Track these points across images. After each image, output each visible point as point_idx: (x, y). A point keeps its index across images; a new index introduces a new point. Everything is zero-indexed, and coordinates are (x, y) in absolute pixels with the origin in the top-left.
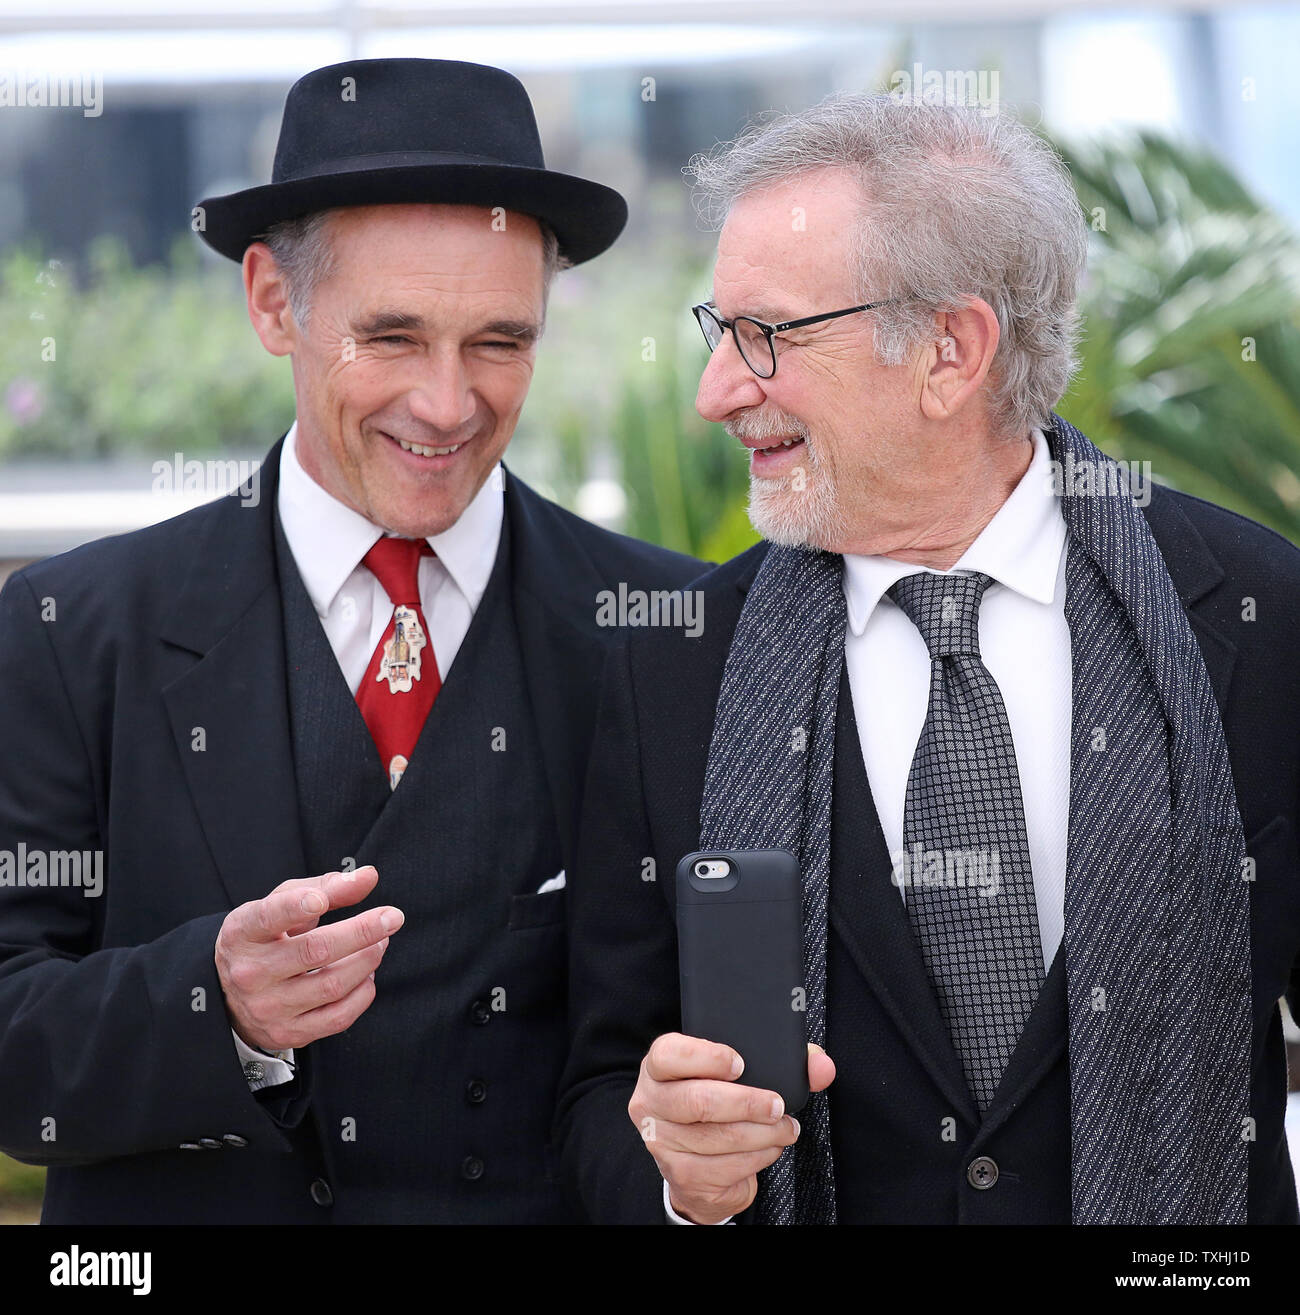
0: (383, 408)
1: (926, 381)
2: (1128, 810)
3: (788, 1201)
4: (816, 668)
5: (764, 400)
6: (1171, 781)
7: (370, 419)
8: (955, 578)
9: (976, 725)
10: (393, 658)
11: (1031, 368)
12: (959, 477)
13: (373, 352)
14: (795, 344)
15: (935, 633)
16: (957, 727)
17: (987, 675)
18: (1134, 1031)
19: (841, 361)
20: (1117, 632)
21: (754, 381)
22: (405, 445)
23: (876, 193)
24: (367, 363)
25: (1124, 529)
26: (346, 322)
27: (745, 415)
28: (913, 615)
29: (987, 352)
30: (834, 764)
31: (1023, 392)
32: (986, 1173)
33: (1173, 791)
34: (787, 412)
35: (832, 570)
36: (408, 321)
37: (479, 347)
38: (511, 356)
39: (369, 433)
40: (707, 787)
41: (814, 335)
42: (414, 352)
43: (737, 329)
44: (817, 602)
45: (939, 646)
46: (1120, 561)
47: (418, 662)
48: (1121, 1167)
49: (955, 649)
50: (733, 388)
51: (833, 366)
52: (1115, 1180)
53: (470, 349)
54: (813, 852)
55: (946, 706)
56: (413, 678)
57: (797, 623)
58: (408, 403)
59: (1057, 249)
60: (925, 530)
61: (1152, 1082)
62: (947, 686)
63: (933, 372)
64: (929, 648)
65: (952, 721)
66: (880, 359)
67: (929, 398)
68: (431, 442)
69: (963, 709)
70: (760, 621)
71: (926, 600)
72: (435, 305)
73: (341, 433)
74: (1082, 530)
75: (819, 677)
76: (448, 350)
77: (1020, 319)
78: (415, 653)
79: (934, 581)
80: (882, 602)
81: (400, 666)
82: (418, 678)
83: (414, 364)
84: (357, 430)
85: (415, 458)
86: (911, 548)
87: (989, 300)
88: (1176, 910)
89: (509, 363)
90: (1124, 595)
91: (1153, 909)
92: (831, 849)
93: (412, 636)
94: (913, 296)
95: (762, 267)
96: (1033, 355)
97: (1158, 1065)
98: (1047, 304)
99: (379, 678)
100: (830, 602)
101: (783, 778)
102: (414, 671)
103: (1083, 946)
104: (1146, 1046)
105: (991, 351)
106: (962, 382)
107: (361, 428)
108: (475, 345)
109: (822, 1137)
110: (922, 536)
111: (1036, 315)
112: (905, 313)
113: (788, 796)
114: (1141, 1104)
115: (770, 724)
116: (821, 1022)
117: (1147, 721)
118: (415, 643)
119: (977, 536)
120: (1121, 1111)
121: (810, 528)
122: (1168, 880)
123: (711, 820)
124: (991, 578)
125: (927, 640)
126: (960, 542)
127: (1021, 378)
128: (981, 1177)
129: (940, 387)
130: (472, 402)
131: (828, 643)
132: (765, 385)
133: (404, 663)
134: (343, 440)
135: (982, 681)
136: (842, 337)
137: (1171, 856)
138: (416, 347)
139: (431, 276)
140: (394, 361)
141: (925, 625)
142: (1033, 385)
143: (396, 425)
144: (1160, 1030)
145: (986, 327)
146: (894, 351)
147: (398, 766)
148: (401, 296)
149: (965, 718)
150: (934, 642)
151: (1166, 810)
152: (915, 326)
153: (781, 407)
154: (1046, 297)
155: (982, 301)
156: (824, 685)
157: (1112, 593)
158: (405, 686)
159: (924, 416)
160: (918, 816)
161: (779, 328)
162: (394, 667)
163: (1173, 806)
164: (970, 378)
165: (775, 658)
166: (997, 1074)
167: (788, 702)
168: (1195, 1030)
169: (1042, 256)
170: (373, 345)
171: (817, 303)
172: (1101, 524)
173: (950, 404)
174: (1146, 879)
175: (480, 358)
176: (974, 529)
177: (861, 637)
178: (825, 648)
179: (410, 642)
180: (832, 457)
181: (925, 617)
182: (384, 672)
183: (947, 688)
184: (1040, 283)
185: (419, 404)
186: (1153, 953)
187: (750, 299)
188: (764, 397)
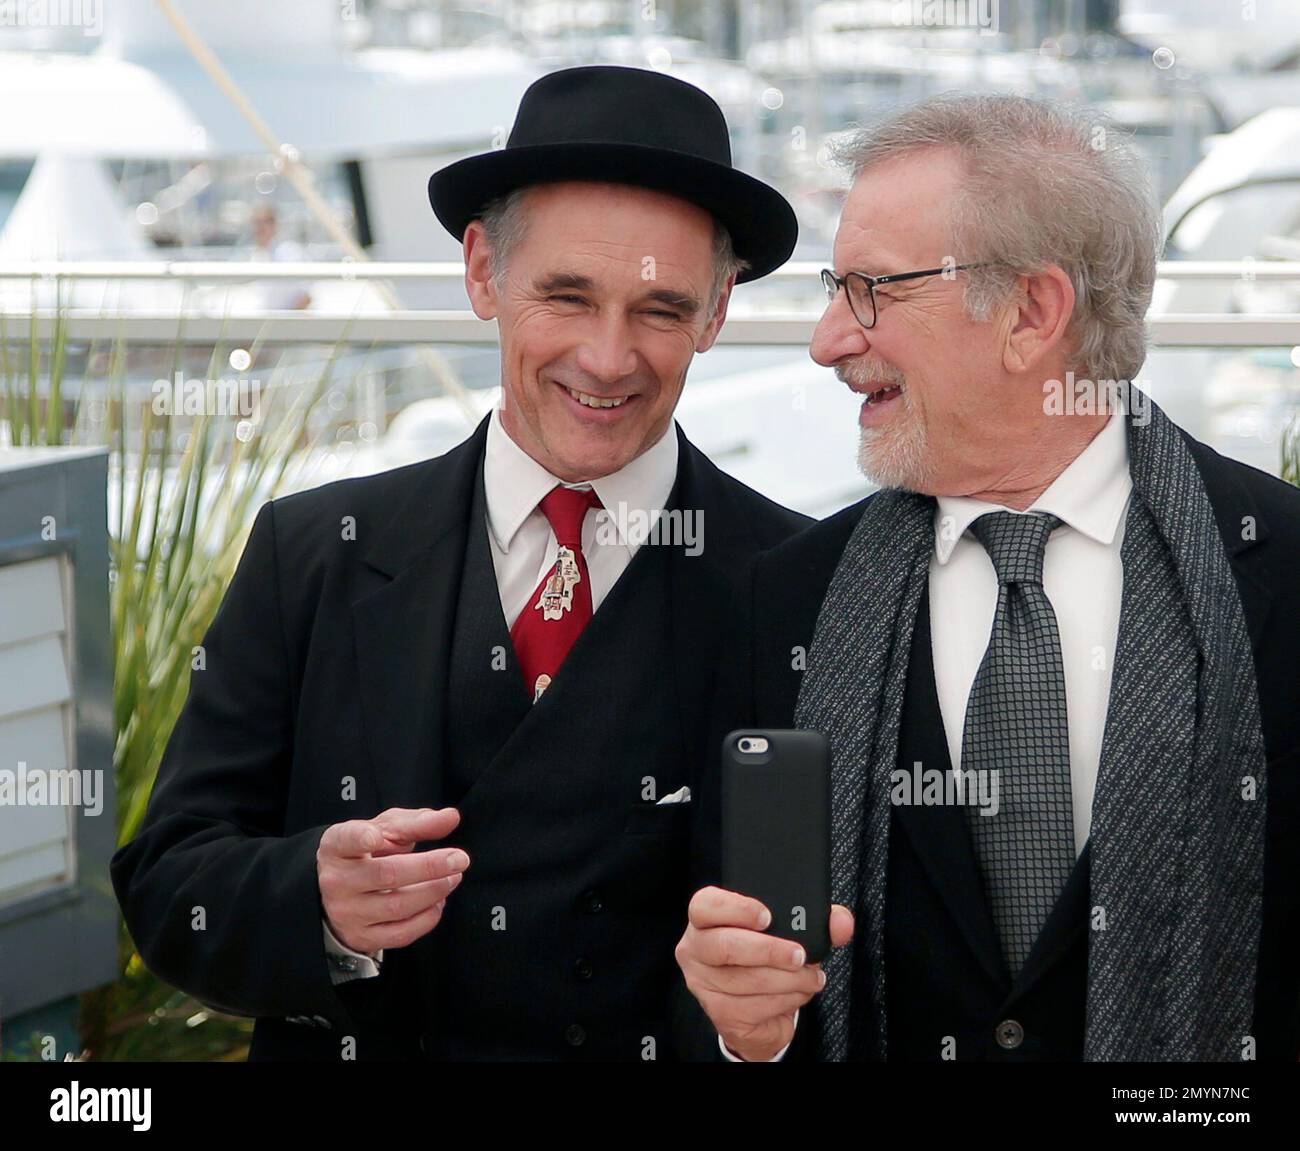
0: (557, 358)
1: (1008, 338)
2: (1156, 724)
3: (839, 1049)
4: (900, 589)
5: (868, 349)
6: (1197, 701)
7: (546, 369)
8: (1027, 517)
9: (1032, 644)
10: (550, 591)
11: (1105, 338)
12: (1036, 429)
13: (550, 308)
14: (896, 299)
15: (1003, 562)
16: (1016, 645)
17: (1046, 601)
18: (1148, 918)
19: (934, 317)
20: (1163, 572)
21: (861, 332)
22: (574, 394)
23: (973, 169)
24: (543, 317)
25: (1178, 484)
26: (530, 281)
27: (851, 361)
28: (989, 547)
29: (1063, 316)
30: (907, 673)
31: (1098, 357)
32: (1013, 1035)
33: (1198, 709)
34: (888, 361)
35: (924, 508)
36: (580, 282)
37: (645, 315)
38: (673, 325)
39: (545, 382)
40: (802, 690)
41: (912, 291)
42: (587, 312)
43: (849, 286)
44: (907, 534)
45: (1006, 573)
46: (1170, 510)
47: (571, 595)
48: (1128, 1035)
49: (1020, 577)
50: (842, 337)
51: (927, 321)
52: (1121, 1045)
53: (637, 315)
54: (883, 748)
55: (1007, 625)
56: (564, 608)
57: (889, 551)
58: (577, 357)
59: (1135, 233)
60: (1004, 476)
61: (1163, 963)
62: (1011, 609)
63: (1016, 330)
64: (998, 575)
65: (1011, 639)
66: (969, 315)
67: (1011, 355)
68: (595, 393)
69: (1022, 629)
70: (860, 550)
71: (1000, 534)
72: (604, 269)
73: (521, 382)
74: (1142, 483)
75: (902, 597)
76: (614, 312)
77: (1095, 290)
78: (569, 587)
79: (1008, 518)
80: (964, 536)
81: (555, 598)
82: (569, 609)
83: (584, 323)
84: (534, 378)
85: (582, 408)
86: (993, 491)
87: (1068, 269)
88: (1193, 815)
89: (670, 331)
90: (1170, 539)
91: (1172, 812)
92: (899, 747)
93: (568, 573)
94: (999, 261)
95: (871, 230)
96: (1107, 324)
97: (1170, 950)
98: (1124, 281)
99: (537, 607)
100: (918, 534)
101: (863, 683)
102: (566, 603)
103: (1106, 839)
104: (1159, 932)
105: (1066, 316)
106: (1040, 341)
107: (537, 377)
108: (641, 312)
109: (877, 997)
110: (1002, 481)
111: (1112, 290)
112: (993, 276)
113: (865, 699)
114: (1152, 981)
115: (857, 637)
116: (881, 896)
117: (1181, 648)
118: (570, 579)
119: (1051, 483)
120: (1132, 986)
121: (905, 471)
122: (1187, 788)
123: (802, 719)
124: (1059, 519)
125: (997, 568)
126: (1035, 487)
127: (1095, 344)
128: (1008, 1037)
129: (1020, 345)
130: (633, 361)
131: (913, 568)
132: (868, 334)
133: (558, 595)
134: (523, 388)
135: (1040, 606)
136: (937, 294)
137: (1192, 766)
138: (589, 309)
139: (604, 245)
140: (567, 318)
141: (996, 555)
142: (1107, 353)
143: (568, 376)
144: (1172, 918)
145: (1062, 294)
146: (981, 309)
147: (542, 683)
148: (577, 260)
149: (1023, 637)
150: (1002, 570)
151: (1190, 726)
152: (1000, 287)
153: (881, 355)
154: (1124, 274)
155: (1060, 270)
156: (906, 605)
157: (1161, 538)
158: (557, 615)
159: (1006, 371)
160: (976, 721)
161: (880, 281)
162: (549, 598)
163: (1197, 723)
164: (1046, 337)
165: (867, 582)
166: (1027, 949)
167: (874, 618)
168: (1204, 921)
169: (1119, 239)
170: (551, 302)
171: (916, 263)
172: (1158, 478)
173: (1028, 359)
174: (1167, 784)
175: (644, 324)
176: (1048, 476)
177: (945, 566)
178: (910, 573)
179: (566, 577)
180: (923, 405)
181: (997, 548)
182: (542, 602)
183: (1010, 611)
184: (1118, 260)
185: (586, 357)
186: (1171, 849)
187: (858, 258)
188: (868, 346)
